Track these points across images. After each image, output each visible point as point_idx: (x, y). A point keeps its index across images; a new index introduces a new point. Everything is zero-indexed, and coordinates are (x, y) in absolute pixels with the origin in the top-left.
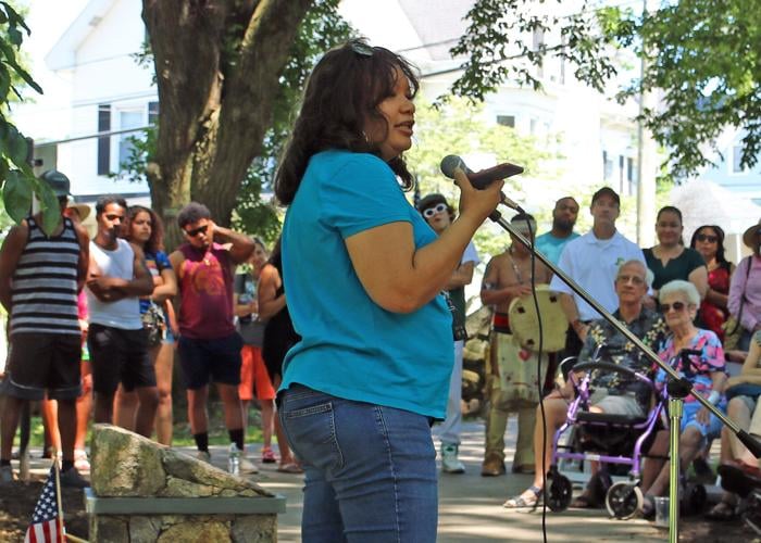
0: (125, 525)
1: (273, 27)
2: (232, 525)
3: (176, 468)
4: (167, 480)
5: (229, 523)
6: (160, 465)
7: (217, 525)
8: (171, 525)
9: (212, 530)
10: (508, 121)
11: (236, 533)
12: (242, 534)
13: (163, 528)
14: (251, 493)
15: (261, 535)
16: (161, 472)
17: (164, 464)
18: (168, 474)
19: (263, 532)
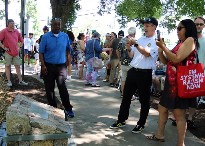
0: (17, 144)
1: (69, 4)
2: (53, 142)
3: (34, 125)
4: (31, 129)
5: (52, 141)
6: (29, 124)
7: (49, 142)
8: (33, 143)
9: (47, 144)
10: (97, 20)
11: (55, 144)
12: (57, 144)
13: (30, 144)
14: (60, 132)
15: (63, 145)
16: (29, 126)
17: (30, 124)
18: (32, 127)
19: (64, 144)
